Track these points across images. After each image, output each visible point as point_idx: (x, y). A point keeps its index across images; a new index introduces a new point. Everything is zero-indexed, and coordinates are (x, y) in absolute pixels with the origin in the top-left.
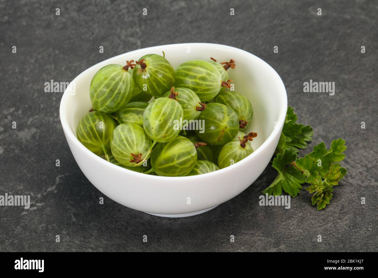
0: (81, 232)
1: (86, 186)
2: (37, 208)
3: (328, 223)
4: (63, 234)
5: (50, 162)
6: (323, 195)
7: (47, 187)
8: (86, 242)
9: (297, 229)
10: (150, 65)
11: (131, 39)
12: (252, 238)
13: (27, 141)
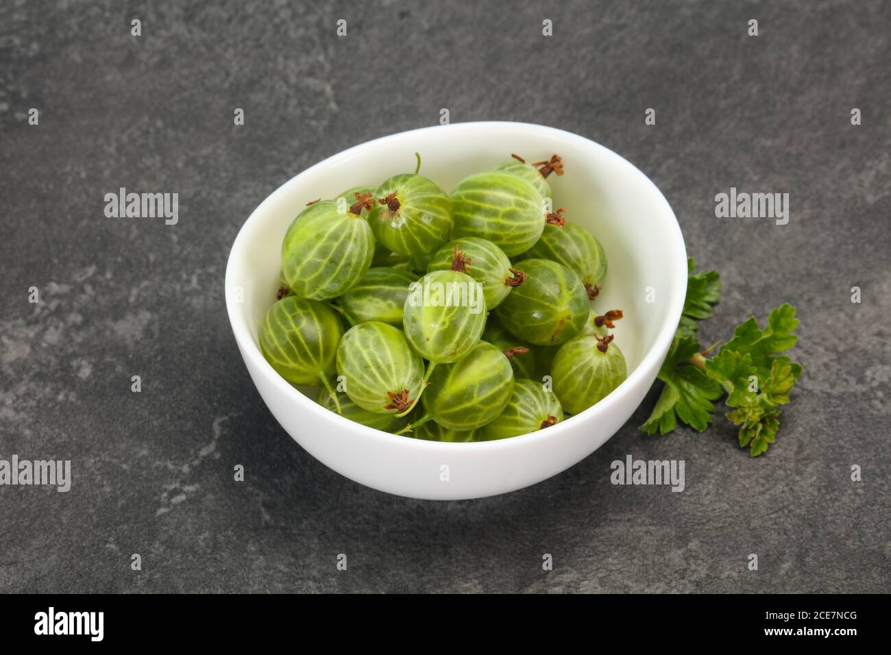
0: (285, 544)
1: (278, 439)
2: (187, 498)
3: (775, 484)
4: (251, 551)
5: (194, 387)
6: (760, 427)
7: (199, 446)
8: (299, 565)
9: (716, 501)
10: (407, 203)
11: (311, 82)
12: (631, 530)
13: (137, 343)
